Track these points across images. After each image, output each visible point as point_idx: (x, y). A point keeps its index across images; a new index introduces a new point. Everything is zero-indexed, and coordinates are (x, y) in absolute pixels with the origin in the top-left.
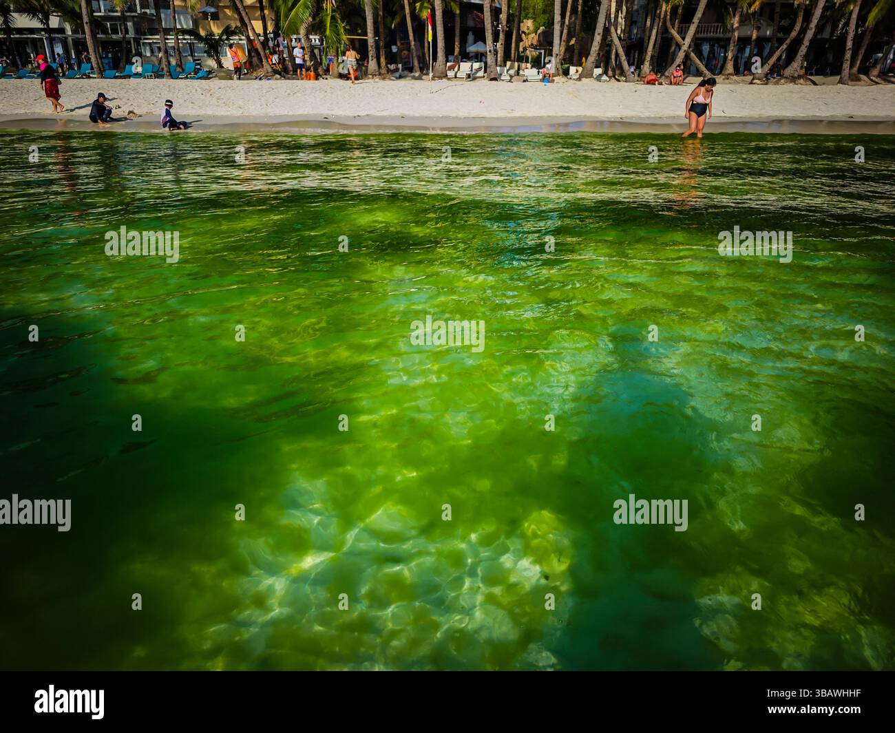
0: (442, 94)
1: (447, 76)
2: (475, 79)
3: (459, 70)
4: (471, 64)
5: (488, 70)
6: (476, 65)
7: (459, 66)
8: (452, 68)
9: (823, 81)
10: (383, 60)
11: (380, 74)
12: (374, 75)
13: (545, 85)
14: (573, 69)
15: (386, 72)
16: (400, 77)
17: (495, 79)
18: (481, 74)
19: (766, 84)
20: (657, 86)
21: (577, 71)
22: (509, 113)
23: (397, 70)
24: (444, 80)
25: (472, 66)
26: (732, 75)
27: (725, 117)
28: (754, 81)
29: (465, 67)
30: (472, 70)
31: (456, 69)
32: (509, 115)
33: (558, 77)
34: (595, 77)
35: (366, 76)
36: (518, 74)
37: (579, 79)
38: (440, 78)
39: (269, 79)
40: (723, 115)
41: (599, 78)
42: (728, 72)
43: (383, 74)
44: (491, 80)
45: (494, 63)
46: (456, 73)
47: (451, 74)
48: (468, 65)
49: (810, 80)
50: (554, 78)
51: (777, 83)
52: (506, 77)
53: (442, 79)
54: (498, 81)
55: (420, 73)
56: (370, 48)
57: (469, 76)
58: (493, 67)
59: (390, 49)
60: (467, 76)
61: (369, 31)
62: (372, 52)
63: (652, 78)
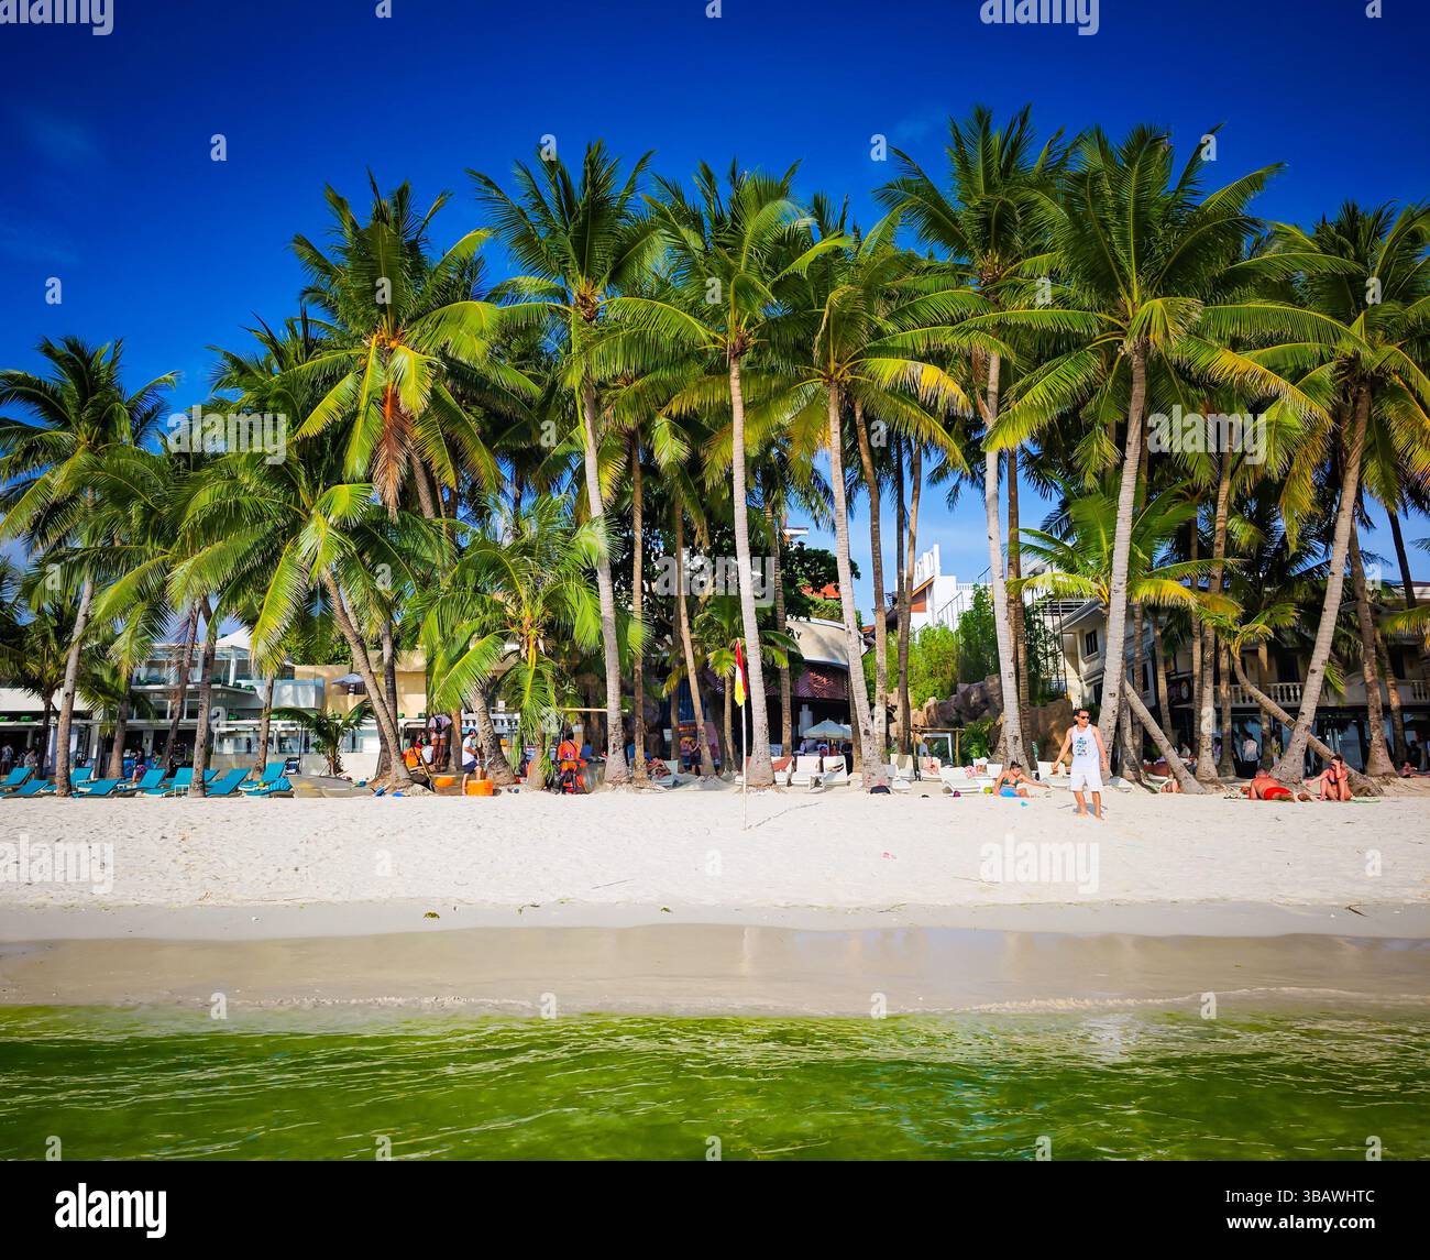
0: (776, 830)
1: (775, 782)
2: (830, 787)
3: (795, 770)
7: (794, 764)
8: (781, 767)
10: (639, 751)
11: (631, 780)
12: (616, 783)
16: (676, 784)
17: (881, 789)
18: (842, 778)
24: (770, 792)
25: (821, 762)
29: (808, 763)
30: (822, 771)
31: (789, 768)
35: (601, 784)
38: (763, 787)
39: (398, 795)
42: (1381, 769)
43: (638, 780)
44: (875, 790)
46: (791, 775)
47: (781, 777)
48: (813, 760)
53: (764, 790)
54: (889, 793)
55: (716, 777)
56: (610, 730)
57: (817, 783)
58: (874, 763)
59: (658, 736)
60: (813, 782)
61: (610, 696)
62: (615, 737)
63: (1272, 786)
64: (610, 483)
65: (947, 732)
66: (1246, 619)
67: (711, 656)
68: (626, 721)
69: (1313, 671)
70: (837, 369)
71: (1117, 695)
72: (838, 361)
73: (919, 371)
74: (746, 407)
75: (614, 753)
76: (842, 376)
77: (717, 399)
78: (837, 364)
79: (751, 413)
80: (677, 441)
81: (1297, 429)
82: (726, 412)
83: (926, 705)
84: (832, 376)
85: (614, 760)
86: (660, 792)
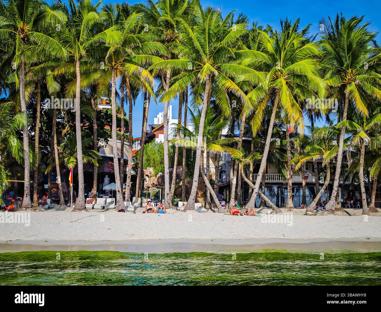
0: (80, 223)
1: (85, 208)
2: (108, 209)
3: (96, 203)
4: (105, 199)
5: (117, 204)
6: (109, 200)
7: (96, 201)
8: (90, 202)
9: (354, 212)
10: (35, 197)
11: (32, 206)
12: (27, 208)
13: (159, 216)
14: (180, 204)
15: (37, 205)
16: (49, 208)
17: (122, 210)
18: (113, 206)
19: (315, 215)
20: (239, 216)
21: (184, 205)
22: (130, 237)
23: (45, 203)
24: (83, 211)
25: (106, 200)
26: (292, 208)
27: (284, 239)
28: (308, 213)
29: (101, 201)
30: (106, 204)
31: (94, 203)
32: (130, 239)
33: (170, 209)
34: (196, 209)
35: (21, 208)
36: (141, 206)
37: (185, 210)
38: (80, 210)
40: (283, 237)
41: (199, 210)
42: (289, 206)
43: (34, 207)
44: (120, 211)
45: (122, 199)
46: (94, 205)
47: (89, 206)
48: (103, 199)
49: (346, 211)
50: (167, 210)
51: (322, 214)
52: (131, 208)
53: (81, 211)
54: (124, 212)
55: (65, 206)
56: (25, 189)
57: (104, 208)
58: (120, 202)
59: (42, 187)
60: (102, 208)
61: (26, 177)
62: (27, 191)
63: (236, 211)
64: (28, 95)
65: (160, 188)
66: (245, 156)
67: (66, 159)
68: (31, 186)
69: (259, 175)
70: (115, 65)
71: (197, 181)
72: (116, 62)
73: (142, 71)
74: (81, 74)
75: (26, 197)
76: (117, 67)
77: (72, 71)
78: (115, 63)
79: (83, 76)
80: (56, 83)
81: (255, 102)
82: (74, 75)
83: (158, 176)
84: (113, 67)
85: (26, 200)
86: (43, 211)
